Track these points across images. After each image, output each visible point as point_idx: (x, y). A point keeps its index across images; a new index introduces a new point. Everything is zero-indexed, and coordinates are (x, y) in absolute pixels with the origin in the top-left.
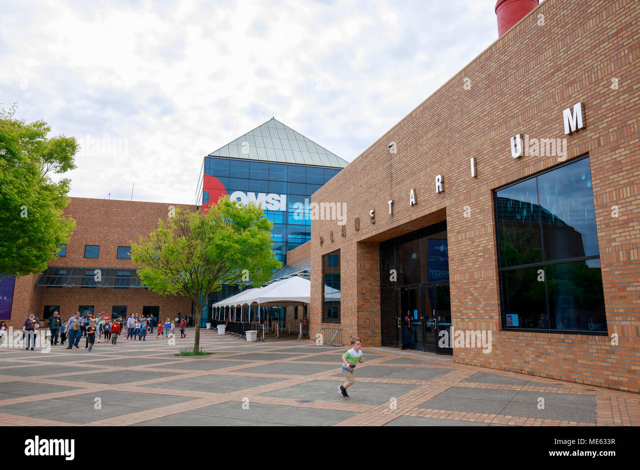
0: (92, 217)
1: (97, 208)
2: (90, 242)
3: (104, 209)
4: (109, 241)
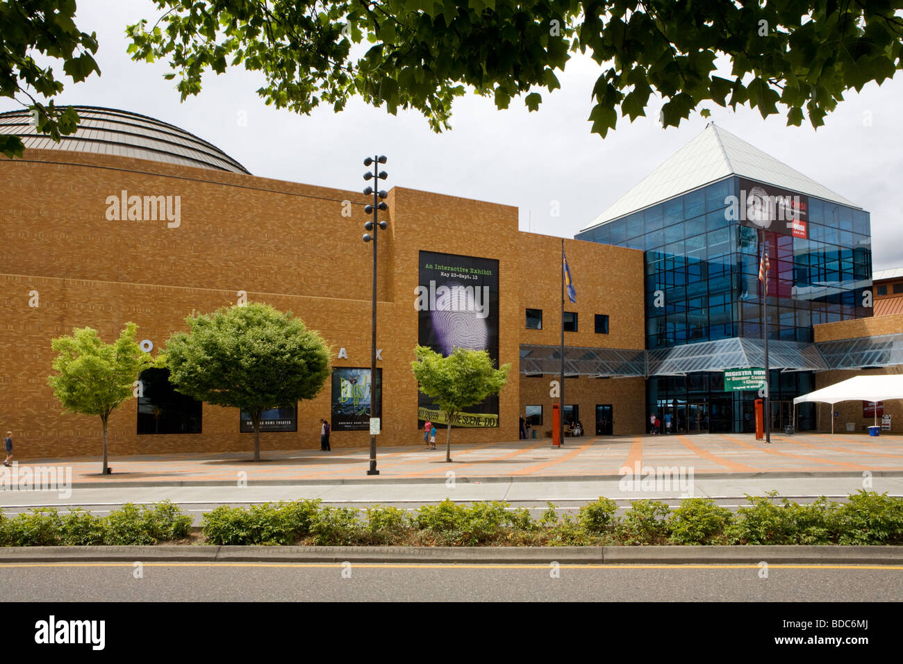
0: (531, 262)
1: (535, 249)
2: (531, 303)
3: (543, 250)
4: (552, 303)
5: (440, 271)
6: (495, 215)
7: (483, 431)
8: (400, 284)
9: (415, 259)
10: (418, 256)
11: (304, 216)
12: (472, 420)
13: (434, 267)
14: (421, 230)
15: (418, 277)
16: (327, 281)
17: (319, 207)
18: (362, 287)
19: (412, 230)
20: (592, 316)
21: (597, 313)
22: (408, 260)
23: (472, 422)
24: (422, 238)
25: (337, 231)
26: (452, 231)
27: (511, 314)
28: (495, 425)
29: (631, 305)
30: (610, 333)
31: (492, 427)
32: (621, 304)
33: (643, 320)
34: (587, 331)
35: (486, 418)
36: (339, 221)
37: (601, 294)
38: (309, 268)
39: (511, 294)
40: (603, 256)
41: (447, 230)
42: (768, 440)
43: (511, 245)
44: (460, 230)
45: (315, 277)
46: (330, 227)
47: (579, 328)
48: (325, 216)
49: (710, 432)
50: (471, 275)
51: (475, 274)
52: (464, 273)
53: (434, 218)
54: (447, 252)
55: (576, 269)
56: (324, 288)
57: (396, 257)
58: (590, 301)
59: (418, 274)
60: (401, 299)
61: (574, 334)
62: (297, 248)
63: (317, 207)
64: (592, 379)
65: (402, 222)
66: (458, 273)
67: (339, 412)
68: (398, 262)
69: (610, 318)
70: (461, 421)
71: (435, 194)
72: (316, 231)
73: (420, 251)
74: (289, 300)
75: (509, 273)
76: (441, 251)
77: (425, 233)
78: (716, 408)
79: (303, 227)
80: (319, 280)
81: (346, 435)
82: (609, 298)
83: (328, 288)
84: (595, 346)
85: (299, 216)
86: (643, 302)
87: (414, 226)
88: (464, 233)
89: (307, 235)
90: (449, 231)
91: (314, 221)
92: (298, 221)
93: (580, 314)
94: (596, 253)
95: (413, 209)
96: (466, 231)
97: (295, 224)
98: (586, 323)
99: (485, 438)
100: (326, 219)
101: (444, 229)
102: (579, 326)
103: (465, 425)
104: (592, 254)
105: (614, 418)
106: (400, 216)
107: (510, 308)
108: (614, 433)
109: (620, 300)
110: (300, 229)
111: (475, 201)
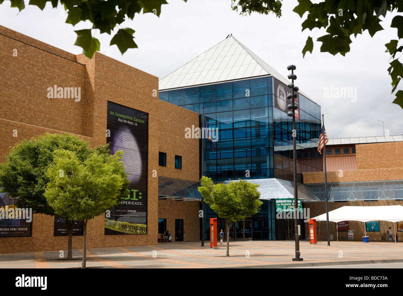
5: (117, 117)
6: (147, 81)
7: (139, 237)
8: (97, 124)
9: (105, 107)
10: (107, 105)
11: (35, 63)
12: (133, 229)
13: (115, 114)
14: (109, 86)
15: (106, 121)
16: (47, 116)
17: (44, 58)
18: (68, 123)
19: (103, 85)
20: (173, 156)
21: (176, 154)
22: (102, 107)
23: (133, 230)
24: (109, 91)
25: (55, 78)
26: (125, 89)
27: (154, 152)
28: (145, 233)
29: (193, 150)
30: (182, 169)
31: (143, 234)
32: (188, 149)
33: (199, 161)
34: (171, 167)
35: (140, 227)
36: (56, 70)
37: (178, 141)
38: (37, 104)
39: (154, 138)
40: (180, 115)
41: (123, 88)
42: (329, 244)
43: (155, 104)
44: (129, 89)
45: (40, 112)
46: (51, 74)
47: (167, 164)
48: (48, 65)
49: (253, 240)
50: (134, 122)
51: (136, 122)
52: (130, 121)
53: (116, 78)
54: (123, 104)
55: (166, 122)
56: (45, 121)
57: (95, 104)
58: (173, 145)
59: (106, 118)
60: (97, 135)
61: (165, 168)
62: (29, 88)
63: (43, 57)
64: (174, 200)
65: (98, 78)
66: (127, 120)
67: (58, 221)
68: (96, 107)
69: (183, 159)
70: (127, 229)
71: (117, 61)
72: (42, 76)
73: (108, 101)
74: (30, 129)
75: (154, 123)
76: (119, 103)
77: (111, 88)
78: (257, 224)
79: (34, 72)
80: (43, 114)
81: (62, 239)
82: (182, 144)
83: (48, 121)
84: (175, 178)
85: (31, 62)
86: (198, 149)
87: (105, 82)
88: (131, 92)
89: (36, 78)
90: (124, 89)
91: (41, 68)
92: (31, 66)
93: (167, 154)
94: (176, 112)
95: (105, 69)
96: (133, 90)
97: (28, 68)
98: (170, 160)
99: (140, 243)
100: (48, 68)
101: (121, 87)
102: (167, 163)
103: (130, 232)
104: (174, 113)
105: (184, 229)
106: (98, 74)
107: (154, 148)
108: (184, 240)
109: (187, 147)
110: (32, 72)
111: (137, 69)
